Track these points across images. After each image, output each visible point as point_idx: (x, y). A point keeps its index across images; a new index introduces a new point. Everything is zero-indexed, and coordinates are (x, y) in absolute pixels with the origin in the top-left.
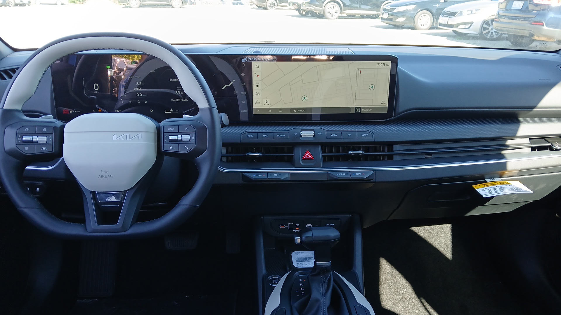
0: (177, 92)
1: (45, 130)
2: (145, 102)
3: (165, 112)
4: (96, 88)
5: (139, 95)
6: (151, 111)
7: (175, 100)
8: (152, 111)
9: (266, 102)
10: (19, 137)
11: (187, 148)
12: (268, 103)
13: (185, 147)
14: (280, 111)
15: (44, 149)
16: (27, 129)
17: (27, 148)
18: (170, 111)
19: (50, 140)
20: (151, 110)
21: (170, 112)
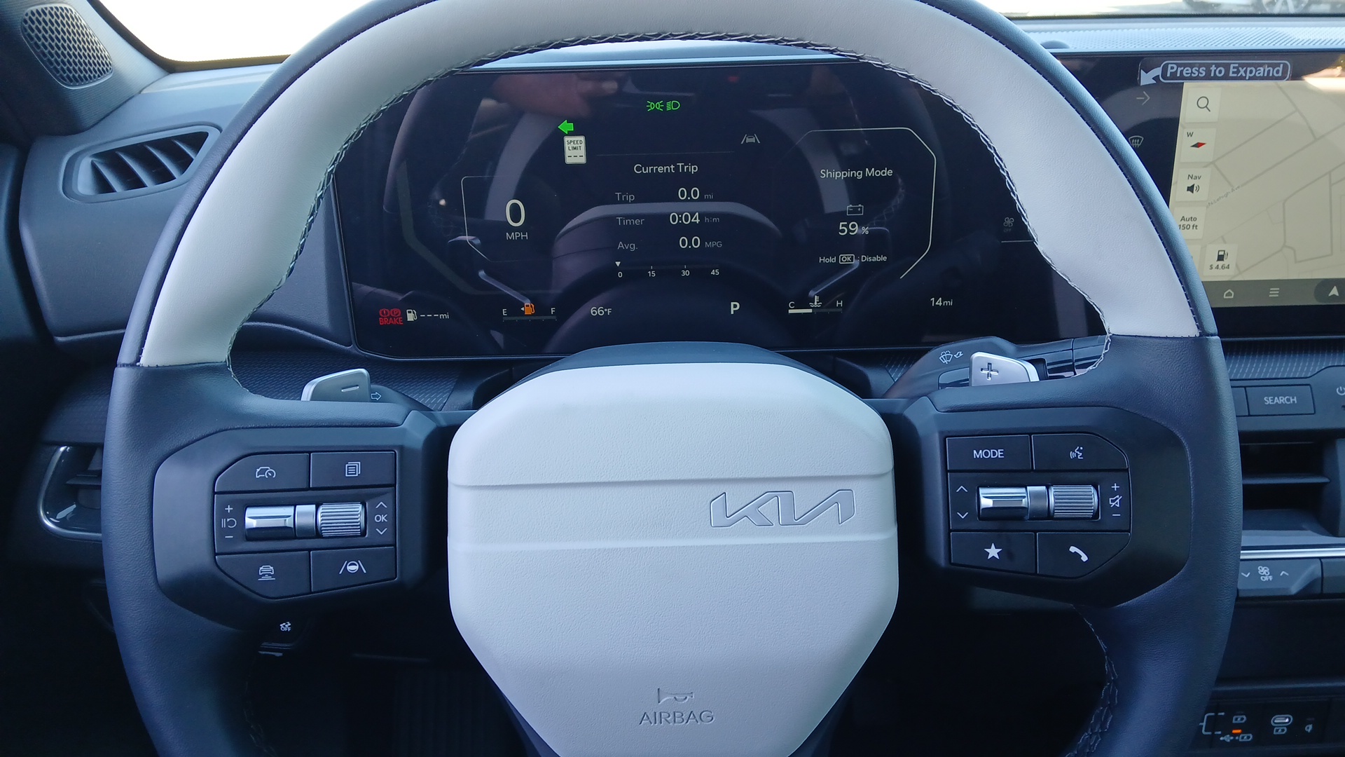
0: (847, 226)
1: (354, 469)
2: (713, 273)
3: (790, 311)
4: (516, 217)
5: (690, 243)
6: (733, 309)
7: (832, 260)
8: (735, 306)
9: (1221, 258)
10: (226, 515)
11: (1084, 558)
12: (1226, 262)
13: (1073, 549)
14: (1274, 292)
15: (353, 568)
16: (262, 472)
17: (267, 571)
18: (809, 307)
19: (383, 518)
20: (732, 304)
21: (810, 311)
